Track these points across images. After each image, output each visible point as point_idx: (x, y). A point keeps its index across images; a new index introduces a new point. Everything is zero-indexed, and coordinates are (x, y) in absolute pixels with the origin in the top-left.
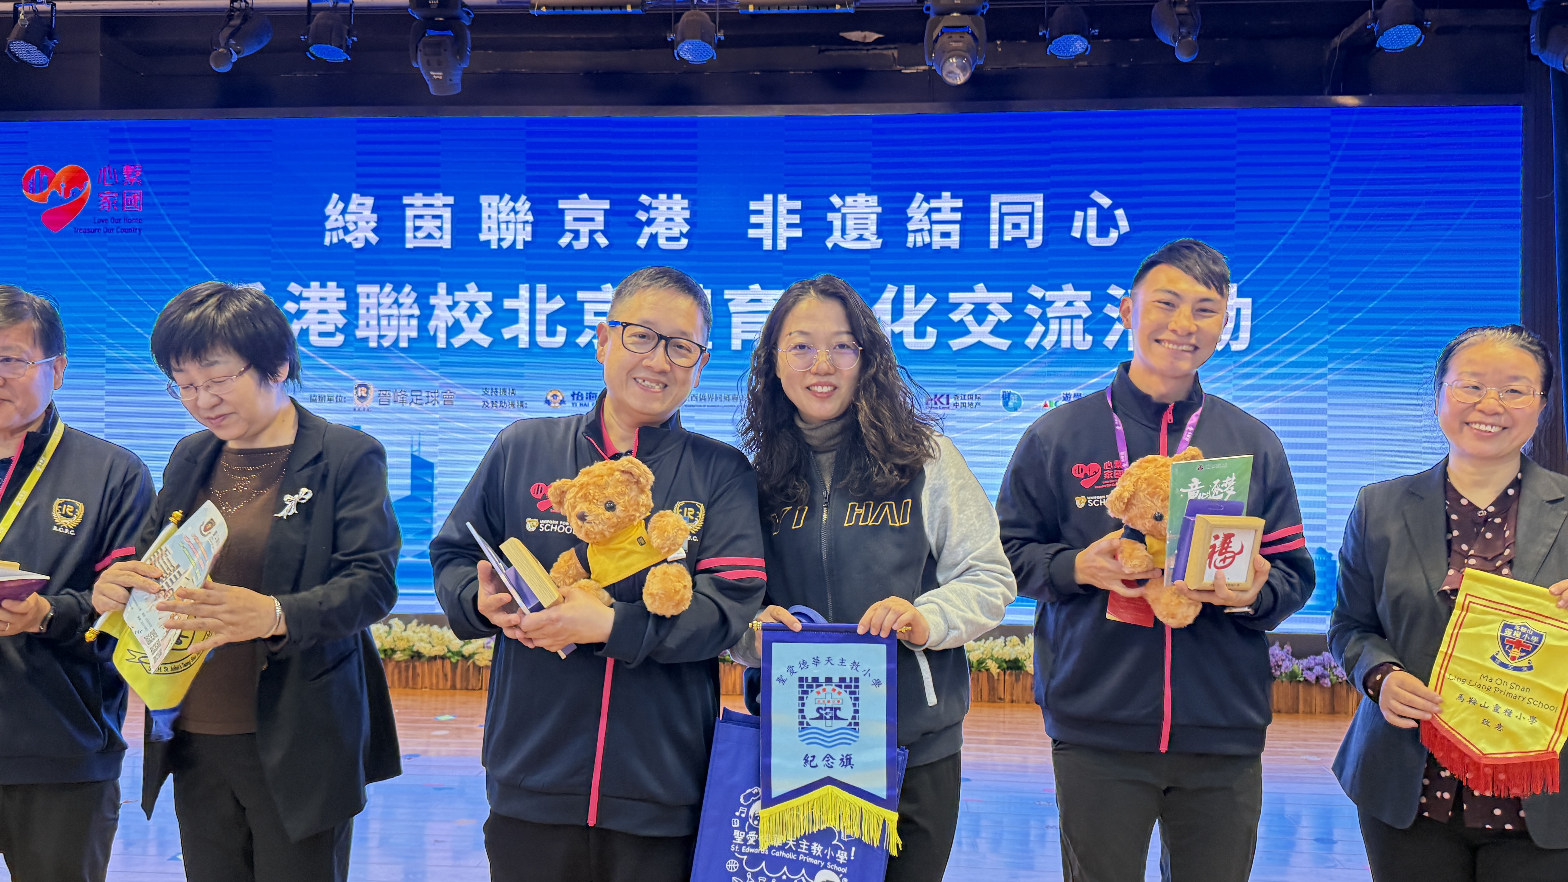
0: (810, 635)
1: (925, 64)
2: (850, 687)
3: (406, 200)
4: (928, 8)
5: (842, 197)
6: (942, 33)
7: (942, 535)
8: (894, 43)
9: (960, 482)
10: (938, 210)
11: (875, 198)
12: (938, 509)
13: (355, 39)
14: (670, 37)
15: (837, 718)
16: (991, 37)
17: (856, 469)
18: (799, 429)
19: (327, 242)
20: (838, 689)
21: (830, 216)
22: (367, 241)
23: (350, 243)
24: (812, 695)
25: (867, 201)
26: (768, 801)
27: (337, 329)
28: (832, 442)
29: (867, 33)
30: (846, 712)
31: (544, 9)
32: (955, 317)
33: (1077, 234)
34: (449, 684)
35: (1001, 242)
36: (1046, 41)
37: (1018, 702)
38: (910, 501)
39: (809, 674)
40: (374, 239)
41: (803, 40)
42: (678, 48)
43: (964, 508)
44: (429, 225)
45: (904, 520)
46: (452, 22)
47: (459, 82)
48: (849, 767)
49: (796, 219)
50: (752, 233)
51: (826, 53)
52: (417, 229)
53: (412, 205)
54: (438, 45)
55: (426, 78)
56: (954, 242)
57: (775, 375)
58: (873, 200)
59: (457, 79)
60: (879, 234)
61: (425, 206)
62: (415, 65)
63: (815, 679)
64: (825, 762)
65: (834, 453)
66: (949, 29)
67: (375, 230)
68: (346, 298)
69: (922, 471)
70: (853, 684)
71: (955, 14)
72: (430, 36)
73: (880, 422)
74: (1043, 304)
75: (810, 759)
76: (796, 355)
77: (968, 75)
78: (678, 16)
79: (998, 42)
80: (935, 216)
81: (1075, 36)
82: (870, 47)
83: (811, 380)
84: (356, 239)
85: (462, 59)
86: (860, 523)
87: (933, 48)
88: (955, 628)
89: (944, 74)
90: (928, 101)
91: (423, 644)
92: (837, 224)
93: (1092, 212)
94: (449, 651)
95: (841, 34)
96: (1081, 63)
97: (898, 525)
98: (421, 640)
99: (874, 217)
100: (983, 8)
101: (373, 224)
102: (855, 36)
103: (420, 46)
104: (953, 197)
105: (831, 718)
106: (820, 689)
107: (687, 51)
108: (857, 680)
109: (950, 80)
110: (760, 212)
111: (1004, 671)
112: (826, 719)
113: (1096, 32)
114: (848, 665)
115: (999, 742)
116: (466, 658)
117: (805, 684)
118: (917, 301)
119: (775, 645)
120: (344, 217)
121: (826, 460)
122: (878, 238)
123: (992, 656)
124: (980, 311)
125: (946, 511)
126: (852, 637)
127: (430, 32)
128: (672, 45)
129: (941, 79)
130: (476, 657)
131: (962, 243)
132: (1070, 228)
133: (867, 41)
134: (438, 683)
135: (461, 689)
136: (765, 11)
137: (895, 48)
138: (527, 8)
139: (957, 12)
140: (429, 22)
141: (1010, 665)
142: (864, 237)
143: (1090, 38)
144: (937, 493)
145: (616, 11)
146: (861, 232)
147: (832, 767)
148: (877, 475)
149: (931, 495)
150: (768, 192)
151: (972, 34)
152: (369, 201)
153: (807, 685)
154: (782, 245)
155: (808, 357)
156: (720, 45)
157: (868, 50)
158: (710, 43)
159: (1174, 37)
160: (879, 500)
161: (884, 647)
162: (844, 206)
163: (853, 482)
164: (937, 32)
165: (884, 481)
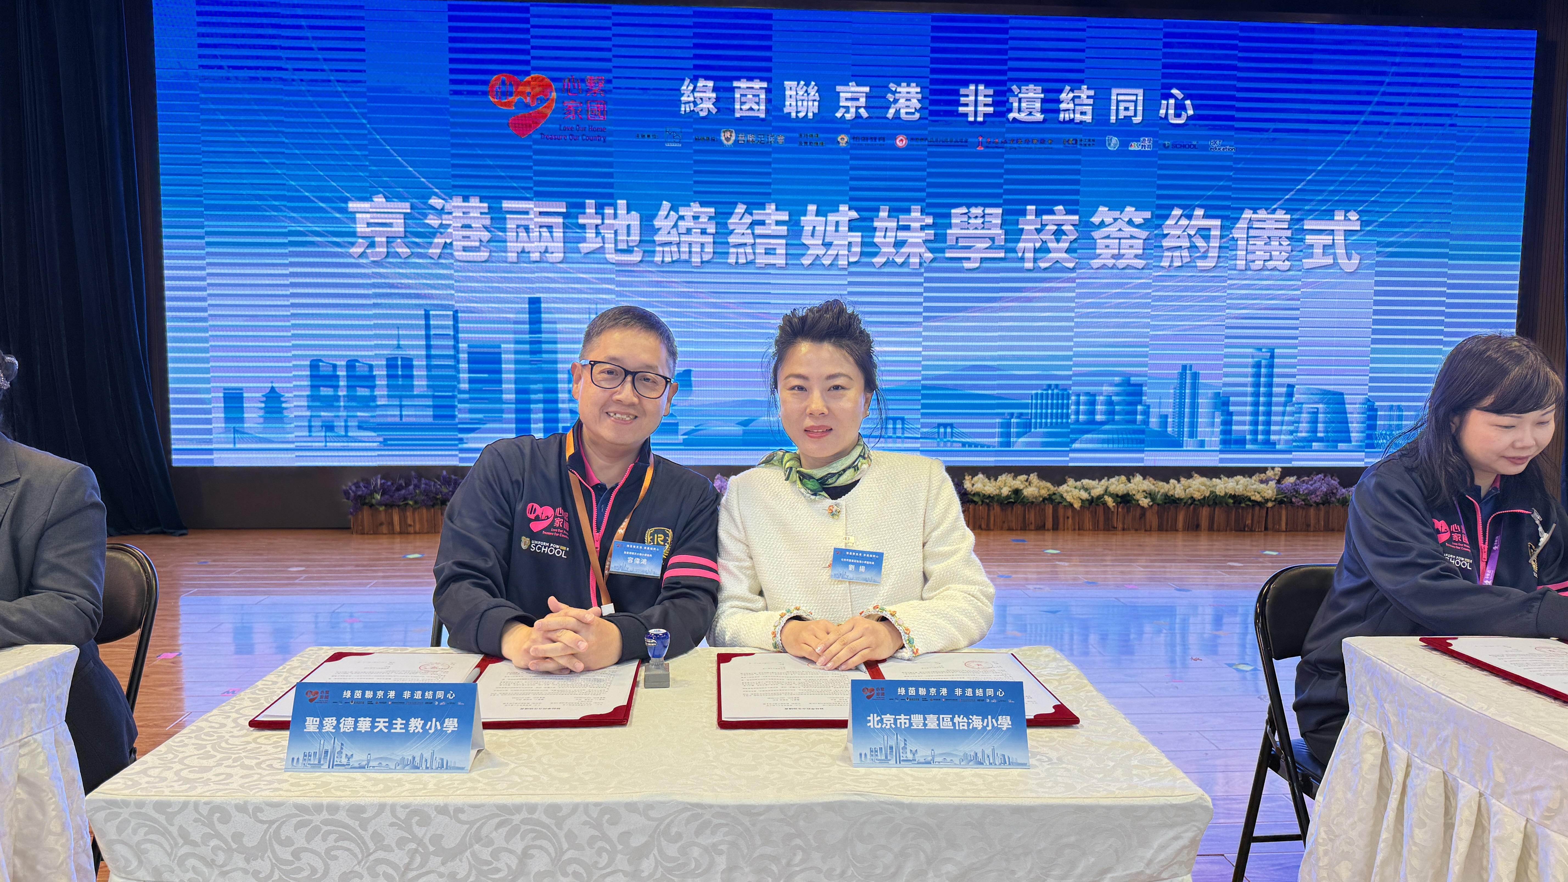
104: (1088, 89)
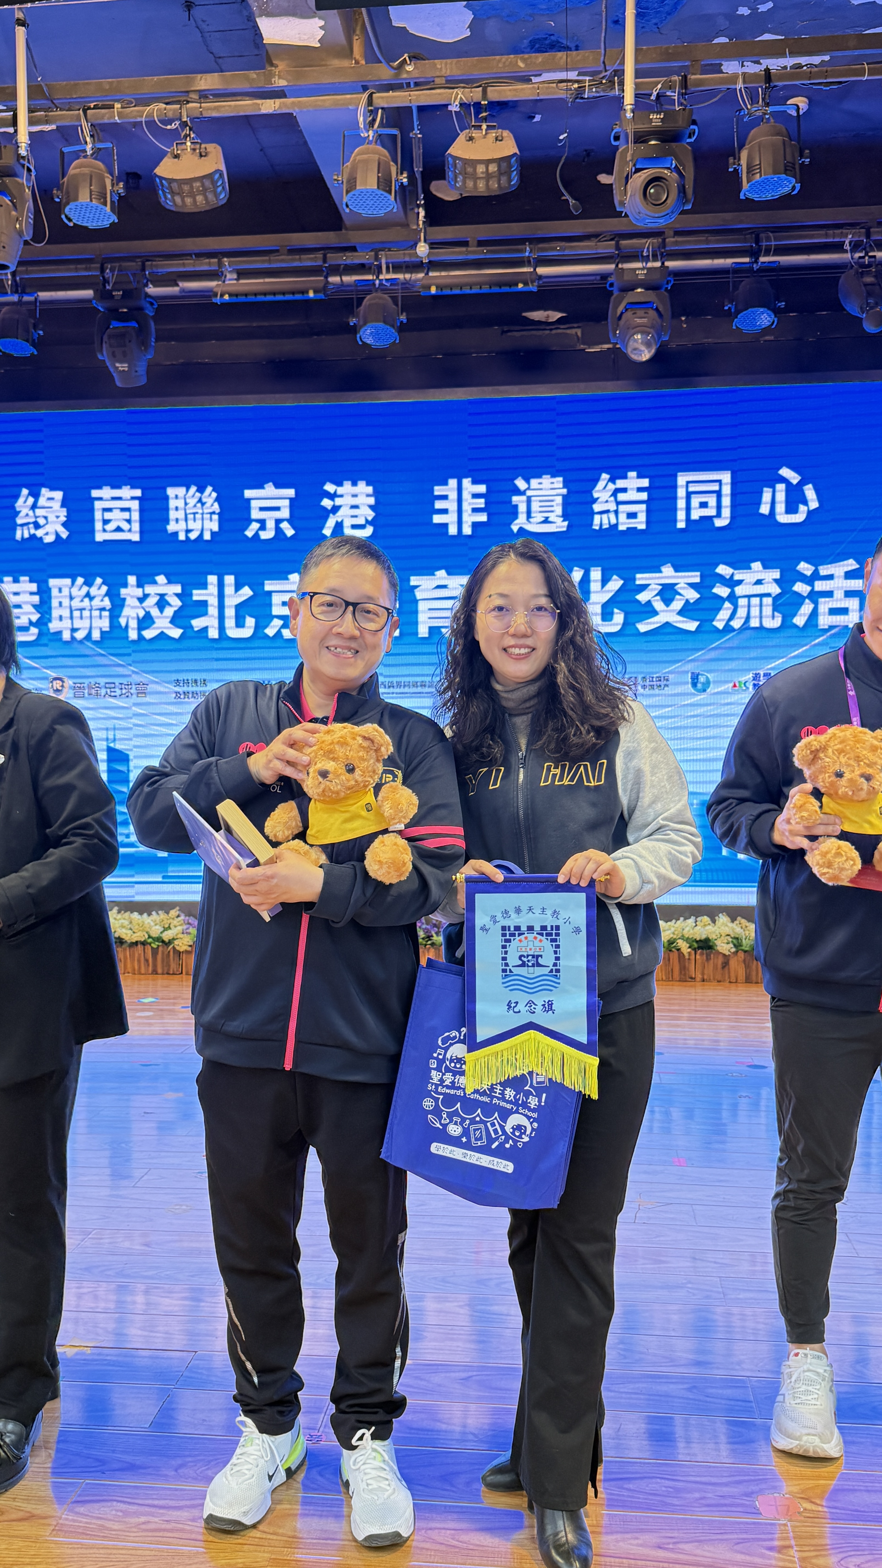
0: (511, 886)
1: (609, 343)
2: (551, 934)
3: (95, 493)
4: (612, 285)
5: (527, 481)
6: (626, 310)
7: (634, 796)
8: (577, 322)
9: (653, 745)
10: (624, 490)
11: (561, 479)
12: (632, 771)
13: (41, 333)
14: (352, 321)
15: (539, 965)
16: (675, 315)
17: (553, 730)
18: (496, 691)
19: (18, 536)
20: (539, 937)
21: (515, 499)
22: (58, 535)
23: (41, 538)
24: (515, 943)
25: (552, 483)
26: (473, 1045)
27: (31, 623)
28: (528, 705)
29: (550, 313)
30: (548, 959)
31: (226, 297)
32: (643, 597)
33: (765, 509)
34: (150, 969)
35: (688, 519)
36: (731, 316)
37: (710, 981)
38: (605, 761)
39: (511, 923)
40: (64, 534)
41: (486, 322)
42: (361, 333)
43: (656, 771)
44: (117, 518)
45: (599, 780)
46: (136, 313)
47: (144, 373)
48: (550, 1012)
49: (481, 503)
50: (437, 519)
51: (509, 334)
52: (106, 522)
53: (100, 499)
54: (122, 336)
55: (112, 370)
56: (640, 523)
57: (474, 638)
58: (559, 481)
59: (142, 368)
60: (565, 516)
61: (114, 499)
62: (100, 357)
63: (517, 928)
64: (527, 1008)
65: (530, 715)
66: (633, 305)
67: (64, 525)
68: (39, 592)
69: (617, 733)
70: (554, 932)
71: (639, 290)
72: (114, 328)
73: (577, 682)
74: (732, 583)
75: (513, 1005)
76: (495, 617)
77: (653, 351)
78: (360, 301)
79: (683, 318)
80: (621, 497)
81: (762, 310)
82: (553, 327)
83: (509, 641)
84: (47, 534)
85: (146, 349)
86: (556, 783)
87: (618, 325)
88: (649, 882)
89: (629, 350)
90: (613, 380)
91: (124, 930)
92: (522, 508)
93: (781, 487)
94: (149, 937)
95: (524, 314)
96: (767, 338)
97: (592, 784)
98: (123, 927)
99: (559, 500)
100: (667, 284)
101: (63, 519)
102: (537, 315)
103: (105, 338)
104: (638, 476)
105: (533, 965)
106: (522, 937)
107: (368, 335)
108: (558, 928)
109: (635, 357)
110: (445, 497)
111: (695, 949)
112: (528, 966)
113: (782, 304)
114: (549, 912)
115: (691, 1019)
116: (166, 944)
117: (508, 932)
118: (605, 581)
119: (478, 896)
120: (34, 512)
121: (521, 724)
122: (564, 521)
123: (683, 936)
124: (668, 592)
125: (639, 773)
126: (553, 886)
127: (114, 324)
128: (354, 330)
129: (626, 356)
130: (176, 942)
131: (648, 522)
132: (759, 503)
133: (550, 320)
134: (140, 968)
135: (163, 974)
136: (447, 292)
137: (578, 327)
138: (210, 297)
139: (642, 288)
140: (114, 313)
141: (701, 944)
142: (550, 519)
143: (776, 311)
144: (630, 755)
145: (298, 297)
146: (546, 515)
147: (534, 1012)
148: (574, 735)
149: (625, 758)
150: (453, 477)
151: (657, 310)
152: (58, 495)
153: (509, 934)
154: (467, 530)
155: (506, 620)
156: (402, 329)
157: (551, 330)
158: (393, 326)
159: (861, 308)
160: (575, 761)
161: (583, 895)
162: (529, 488)
163: (550, 742)
164: (621, 308)
165: (581, 741)
